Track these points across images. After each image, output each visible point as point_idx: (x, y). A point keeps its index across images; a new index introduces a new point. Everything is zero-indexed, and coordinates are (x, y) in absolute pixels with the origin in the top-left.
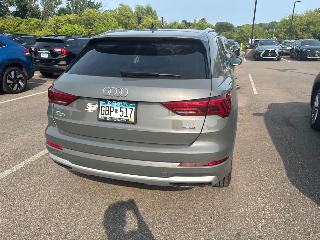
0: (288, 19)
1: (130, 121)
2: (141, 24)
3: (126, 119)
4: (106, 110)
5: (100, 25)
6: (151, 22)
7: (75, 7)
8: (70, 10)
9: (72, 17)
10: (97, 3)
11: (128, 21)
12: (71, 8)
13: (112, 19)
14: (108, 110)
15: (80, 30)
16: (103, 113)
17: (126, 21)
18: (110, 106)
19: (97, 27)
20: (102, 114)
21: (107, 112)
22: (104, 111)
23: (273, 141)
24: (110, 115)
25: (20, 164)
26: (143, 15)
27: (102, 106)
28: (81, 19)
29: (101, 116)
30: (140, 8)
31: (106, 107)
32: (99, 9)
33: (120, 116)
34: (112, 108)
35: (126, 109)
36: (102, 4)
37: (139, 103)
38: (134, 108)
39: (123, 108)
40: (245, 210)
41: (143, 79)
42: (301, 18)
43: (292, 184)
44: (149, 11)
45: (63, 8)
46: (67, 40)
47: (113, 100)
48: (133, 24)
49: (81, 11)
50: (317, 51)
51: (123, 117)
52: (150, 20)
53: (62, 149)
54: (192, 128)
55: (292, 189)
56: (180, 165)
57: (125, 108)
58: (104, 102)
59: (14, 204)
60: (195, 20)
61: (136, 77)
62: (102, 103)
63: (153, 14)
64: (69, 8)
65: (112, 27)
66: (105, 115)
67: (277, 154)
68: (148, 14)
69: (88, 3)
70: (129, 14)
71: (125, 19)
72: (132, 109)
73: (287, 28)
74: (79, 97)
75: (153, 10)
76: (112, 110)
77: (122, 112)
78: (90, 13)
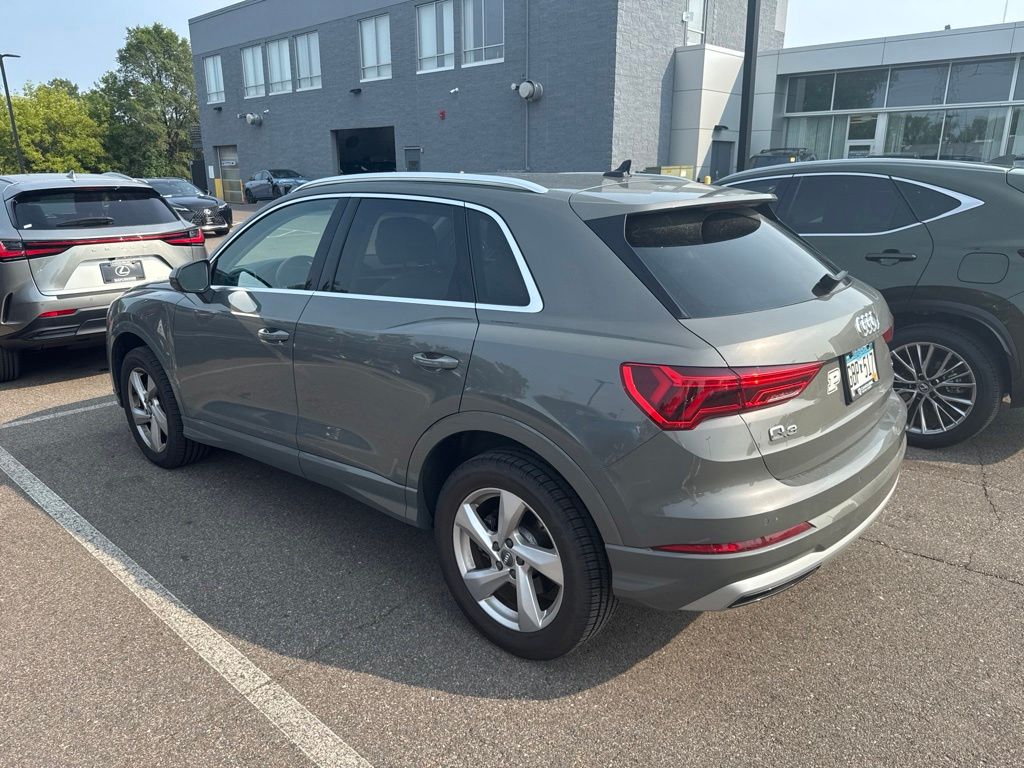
1: (876, 380)
4: (853, 374)
16: (852, 383)
18: (854, 363)
22: (851, 377)
24: (859, 382)
31: (852, 366)
33: (867, 376)
34: (857, 366)
35: (867, 357)
50: (207, 212)
53: (812, 526)
66: (855, 387)
72: (872, 354)
76: (857, 370)
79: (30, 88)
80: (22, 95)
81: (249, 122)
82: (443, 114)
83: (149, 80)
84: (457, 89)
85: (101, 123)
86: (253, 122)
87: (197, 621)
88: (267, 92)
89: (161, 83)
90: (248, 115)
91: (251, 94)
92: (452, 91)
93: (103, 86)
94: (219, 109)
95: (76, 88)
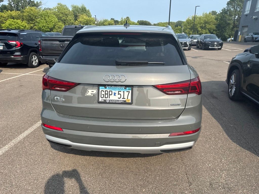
0: (191, 19)
1: (127, 102)
2: (77, 21)
3: (123, 101)
4: (105, 94)
5: (42, 20)
6: (86, 19)
7: (16, 4)
8: (11, 7)
9: (14, 13)
10: (37, 2)
11: (66, 18)
12: (13, 5)
13: (52, 16)
14: (107, 94)
15: (23, 25)
16: (102, 96)
17: (65, 18)
18: (108, 90)
19: (39, 22)
21: (106, 95)
22: (103, 95)
23: (208, 111)
24: (109, 98)
25: (4, 148)
26: (79, 13)
27: (101, 91)
28: (23, 16)
29: (100, 99)
30: (75, 7)
31: (105, 91)
32: (39, 7)
33: (118, 98)
34: (111, 92)
35: (124, 92)
36: (41, 3)
37: (135, 86)
38: (130, 91)
39: (121, 91)
40: (208, 165)
41: (135, 66)
42: (200, 18)
43: (233, 141)
44: (84, 10)
45: (5, 5)
46: (21, 34)
47: (111, 85)
48: (71, 20)
49: (22, 8)
50: (216, 43)
51: (121, 99)
52: (85, 17)
53: (62, 131)
54: (178, 105)
55: (234, 145)
56: (170, 136)
58: (104, 87)
59: (12, 185)
60: (122, 18)
61: (129, 65)
62: (101, 88)
63: (87, 12)
64: (11, 5)
65: (53, 23)
66: (104, 98)
67: (214, 120)
68: (83, 12)
69: (29, 2)
70: (67, 12)
71: (64, 16)
72: (129, 92)
73: (191, 26)
74: (79, 84)
75: (87, 9)
76: (111, 94)
77: (120, 95)
78: (32, 10)
79: (204, 14)
80: (202, 15)
83: (234, 9)
85: (217, 21)
89: (236, 9)
90: (254, 17)
91: (257, 10)
95: (217, 13)
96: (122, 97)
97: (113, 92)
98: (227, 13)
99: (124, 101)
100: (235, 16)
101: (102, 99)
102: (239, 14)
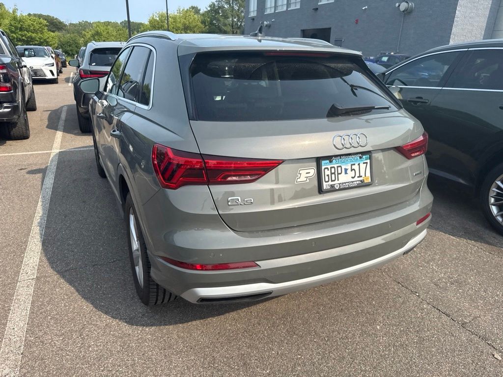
1: (366, 181)
4: (332, 174)
14: (334, 173)
16: (327, 180)
18: (335, 166)
20: (326, 182)
21: (333, 176)
22: (328, 175)
24: (338, 180)
27: (325, 168)
29: (325, 186)
31: (331, 168)
33: (352, 178)
34: (339, 168)
35: (359, 164)
37: (373, 152)
38: (368, 161)
39: (354, 164)
47: (340, 156)
51: (356, 179)
53: (257, 265)
54: (420, 174)
56: (416, 225)
57: (357, 164)
58: (328, 161)
62: (324, 164)
66: (330, 183)
72: (367, 163)
74: (283, 162)
76: (340, 172)
79: (179, 10)
80: (176, 14)
81: (265, 25)
82: (357, 21)
83: (228, 6)
84: (366, 7)
85: (206, 26)
86: (266, 26)
87: (40, 244)
88: (275, 10)
89: (233, 6)
90: (265, 22)
91: (268, 12)
92: (363, 8)
93: (209, 9)
94: (253, 19)
95: (200, 10)
96: (357, 175)
97: (343, 167)
98: (219, 13)
99: (361, 181)
100: (232, 19)
101: (327, 183)
102: (238, 15)
